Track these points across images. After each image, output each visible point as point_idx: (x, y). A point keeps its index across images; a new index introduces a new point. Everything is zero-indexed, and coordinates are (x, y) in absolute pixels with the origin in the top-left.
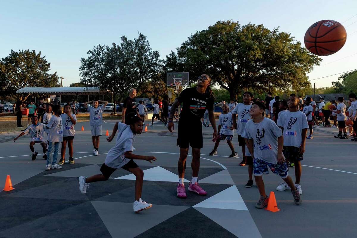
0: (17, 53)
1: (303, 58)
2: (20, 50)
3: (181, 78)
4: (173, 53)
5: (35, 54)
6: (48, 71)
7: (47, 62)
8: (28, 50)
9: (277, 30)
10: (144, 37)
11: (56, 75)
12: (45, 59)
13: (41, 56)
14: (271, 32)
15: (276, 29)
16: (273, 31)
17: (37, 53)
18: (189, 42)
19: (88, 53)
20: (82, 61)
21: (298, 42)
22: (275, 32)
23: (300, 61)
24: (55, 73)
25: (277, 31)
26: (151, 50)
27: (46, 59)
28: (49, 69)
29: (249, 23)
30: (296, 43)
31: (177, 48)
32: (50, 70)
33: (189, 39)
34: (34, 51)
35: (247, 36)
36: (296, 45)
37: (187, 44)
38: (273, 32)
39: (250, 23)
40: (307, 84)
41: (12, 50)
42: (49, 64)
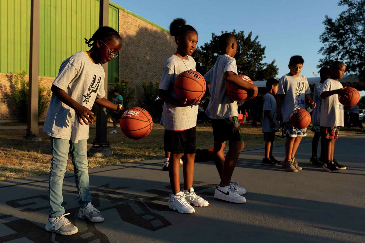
5: (243, 37)
6: (261, 60)
7: (260, 45)
8: (234, 31)
11: (274, 64)
12: (257, 41)
13: (252, 39)
17: (246, 36)
24: (273, 62)
27: (259, 42)
28: (263, 56)
32: (265, 57)
34: (242, 32)
41: (213, 34)
42: (264, 49)
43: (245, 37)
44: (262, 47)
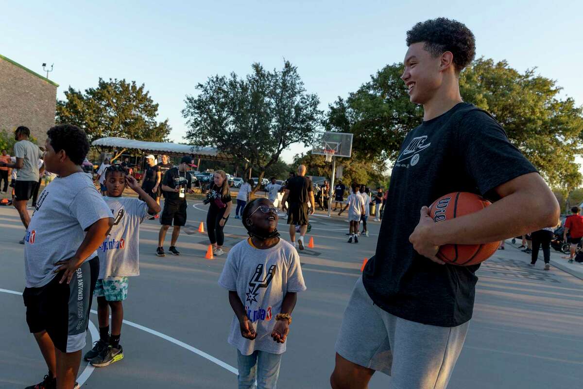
0: (107, 83)
1: (571, 126)
2: (111, 79)
3: (338, 143)
4: (341, 100)
5: (135, 88)
6: (155, 116)
7: (152, 101)
8: (124, 80)
9: (532, 72)
10: (293, 68)
11: (168, 123)
13: (144, 92)
14: (520, 77)
15: (530, 71)
16: (524, 74)
17: (138, 86)
18: (372, 83)
19: (197, 87)
20: (188, 101)
21: (569, 99)
22: (527, 76)
23: (565, 131)
24: (166, 121)
25: (531, 74)
26: (304, 93)
28: (156, 113)
29: (481, 57)
30: (566, 100)
31: (351, 94)
32: (158, 114)
33: (373, 78)
34: (134, 82)
35: (471, 78)
36: (565, 103)
37: (368, 87)
38: (523, 76)
39: (483, 57)
40: (574, 177)
41: (101, 79)
42: (157, 105)
43: (138, 89)
44: (154, 103)
